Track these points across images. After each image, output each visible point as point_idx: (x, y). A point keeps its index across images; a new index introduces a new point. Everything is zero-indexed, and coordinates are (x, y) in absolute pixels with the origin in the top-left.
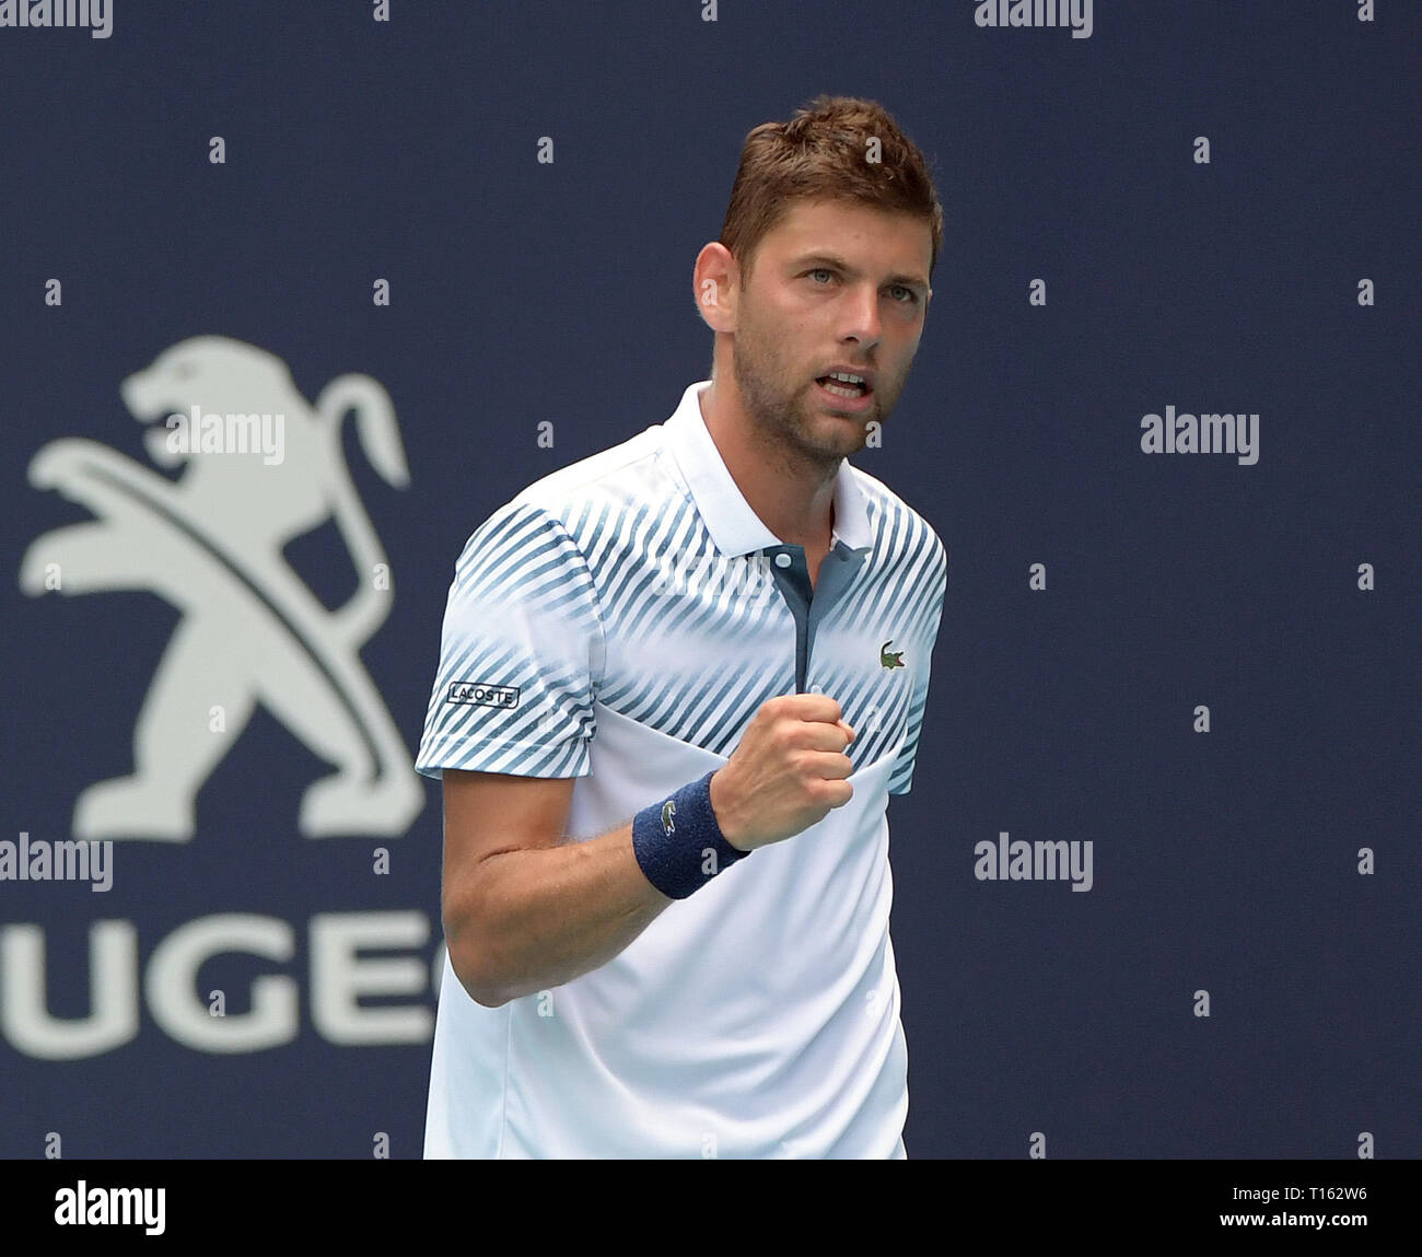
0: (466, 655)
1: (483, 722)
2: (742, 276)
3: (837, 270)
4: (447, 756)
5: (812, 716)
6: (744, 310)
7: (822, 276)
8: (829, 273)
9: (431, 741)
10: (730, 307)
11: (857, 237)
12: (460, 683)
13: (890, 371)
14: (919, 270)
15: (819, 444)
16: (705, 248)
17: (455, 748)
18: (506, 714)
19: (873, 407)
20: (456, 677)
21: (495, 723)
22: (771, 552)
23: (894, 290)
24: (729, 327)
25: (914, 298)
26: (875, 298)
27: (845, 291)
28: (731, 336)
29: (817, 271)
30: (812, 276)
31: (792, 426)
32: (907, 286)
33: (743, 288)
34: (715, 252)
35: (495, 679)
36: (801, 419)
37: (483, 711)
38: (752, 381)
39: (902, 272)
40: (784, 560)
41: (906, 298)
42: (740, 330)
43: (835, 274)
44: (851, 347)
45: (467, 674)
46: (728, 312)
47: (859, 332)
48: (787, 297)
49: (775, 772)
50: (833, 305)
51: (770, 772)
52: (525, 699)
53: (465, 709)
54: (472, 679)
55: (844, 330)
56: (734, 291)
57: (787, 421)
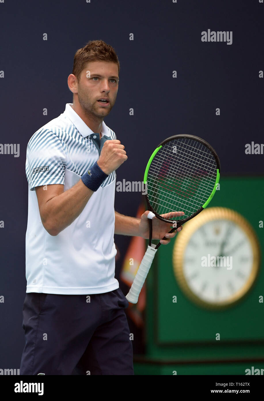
0: (36, 162)
1: (42, 175)
2: (78, 81)
3: (99, 77)
4: (35, 184)
5: (115, 143)
6: (79, 87)
7: (96, 79)
8: (97, 78)
9: (31, 183)
10: (76, 88)
11: (102, 69)
12: (35, 168)
13: (112, 97)
14: (116, 74)
15: (99, 115)
16: (70, 75)
17: (37, 182)
18: (47, 172)
19: (110, 105)
20: (34, 168)
21: (45, 174)
22: (92, 136)
23: (112, 80)
24: (76, 92)
25: (116, 81)
26: (108, 82)
27: (101, 81)
28: (77, 94)
29: (95, 78)
30: (94, 79)
31: (93, 111)
32: (114, 79)
33: (78, 83)
34: (72, 76)
35: (43, 165)
36: (95, 110)
37: (41, 173)
38: (83, 102)
39: (113, 75)
40: (95, 137)
41: (114, 82)
42: (79, 92)
43: (99, 78)
44: (104, 93)
45: (37, 166)
46: (76, 89)
47: (105, 90)
48: (88, 84)
49: (111, 154)
50: (99, 85)
51: (110, 155)
52: (50, 168)
53: (37, 173)
54: (38, 167)
55: (102, 90)
56: (77, 84)
57: (92, 110)
